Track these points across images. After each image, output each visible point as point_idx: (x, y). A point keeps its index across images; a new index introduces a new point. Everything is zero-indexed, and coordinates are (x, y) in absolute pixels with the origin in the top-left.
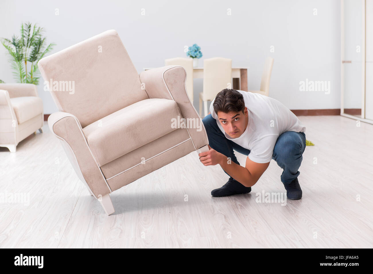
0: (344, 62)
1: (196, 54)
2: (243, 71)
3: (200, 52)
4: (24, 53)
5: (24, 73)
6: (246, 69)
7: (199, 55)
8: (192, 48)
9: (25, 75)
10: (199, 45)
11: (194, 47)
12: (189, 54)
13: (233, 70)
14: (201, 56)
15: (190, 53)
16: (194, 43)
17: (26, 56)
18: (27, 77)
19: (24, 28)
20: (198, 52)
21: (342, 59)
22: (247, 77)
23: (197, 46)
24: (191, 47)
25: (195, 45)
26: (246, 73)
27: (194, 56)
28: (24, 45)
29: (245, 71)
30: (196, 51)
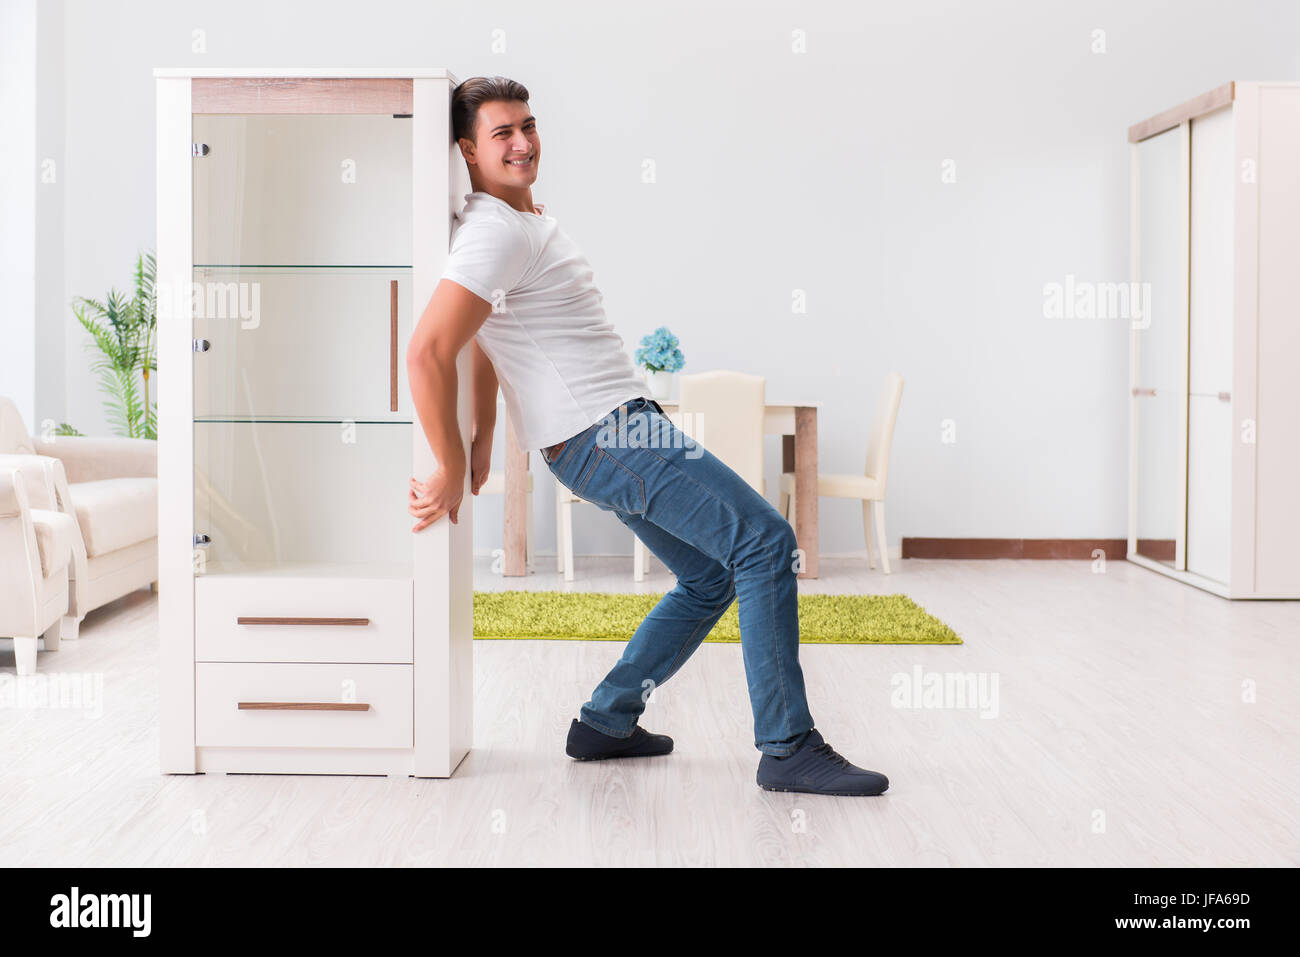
0: (1136, 392)
1: (662, 358)
2: (804, 415)
3: (676, 354)
4: (141, 345)
5: (139, 405)
6: (814, 409)
7: (673, 361)
8: (652, 340)
9: (141, 412)
10: (675, 331)
11: (660, 336)
12: (642, 359)
13: (770, 410)
14: (679, 365)
15: (646, 357)
16: (659, 326)
17: (146, 352)
18: (147, 418)
19: (145, 270)
20: (669, 354)
21: (1133, 384)
22: (815, 432)
23: (667, 336)
24: (650, 338)
25: (661, 332)
26: (813, 420)
27: (656, 365)
28: (142, 320)
29: (810, 415)
30: (663, 350)
